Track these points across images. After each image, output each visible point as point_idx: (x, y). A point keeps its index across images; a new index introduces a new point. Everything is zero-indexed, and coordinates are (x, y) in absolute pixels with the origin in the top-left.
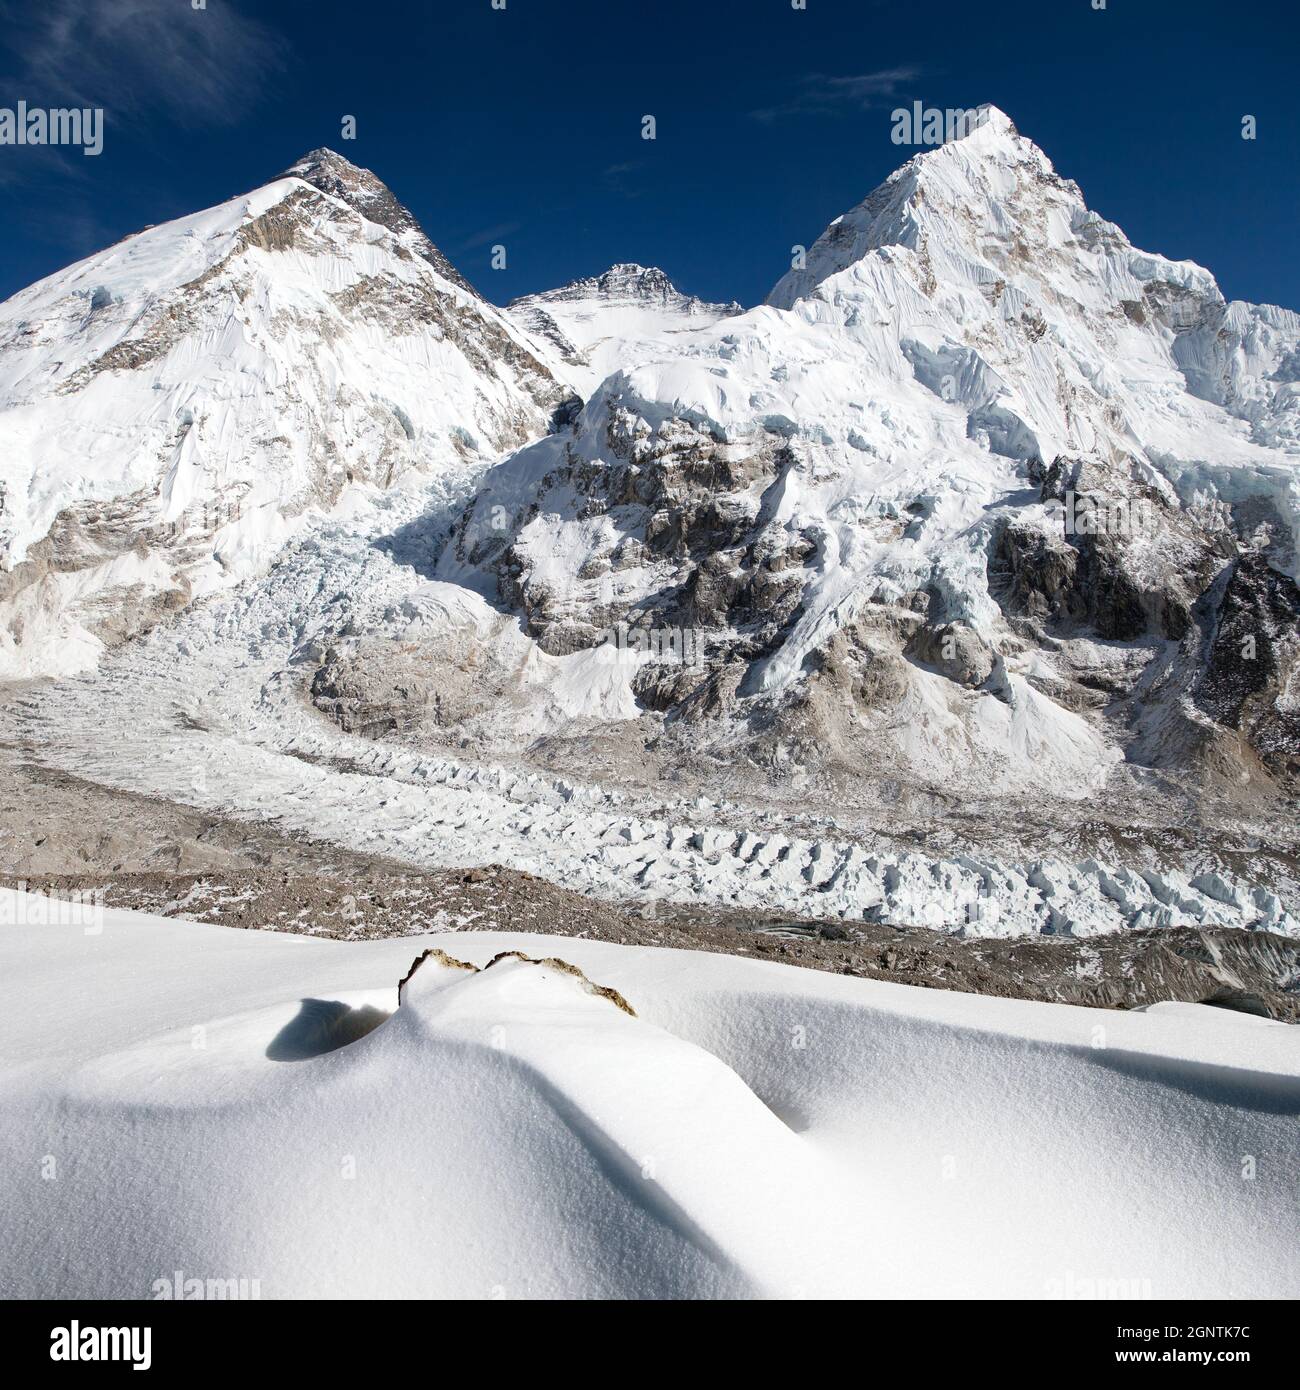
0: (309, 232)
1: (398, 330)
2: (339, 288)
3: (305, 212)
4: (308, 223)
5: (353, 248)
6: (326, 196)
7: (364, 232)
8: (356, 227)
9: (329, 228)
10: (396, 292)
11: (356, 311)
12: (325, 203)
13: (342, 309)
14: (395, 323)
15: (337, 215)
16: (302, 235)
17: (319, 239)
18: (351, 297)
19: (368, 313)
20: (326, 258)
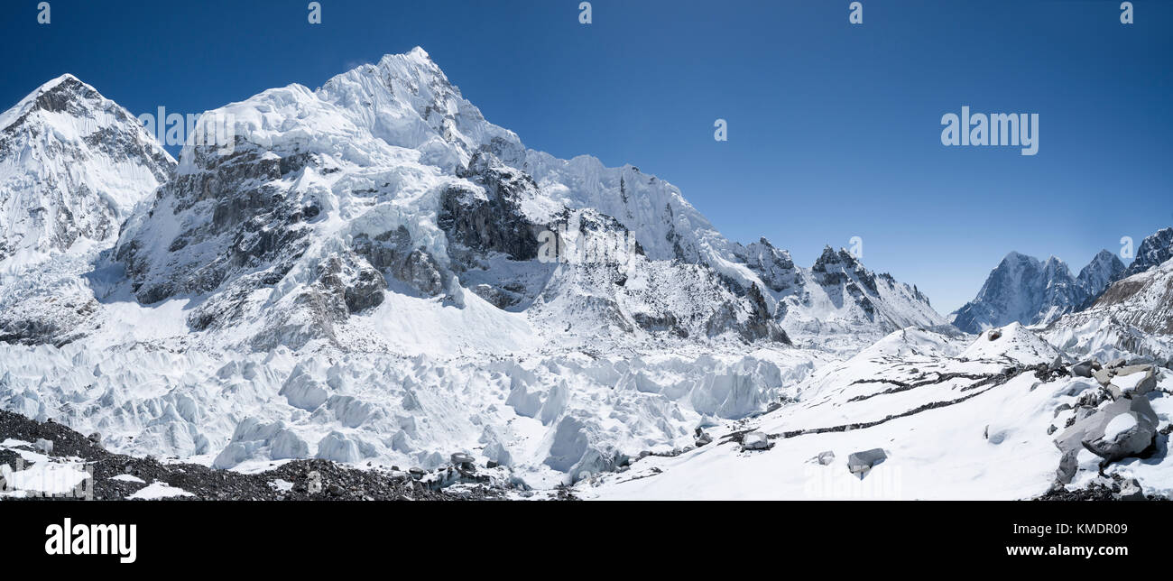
0: (74, 104)
1: (120, 158)
2: (88, 134)
3: (73, 92)
4: (74, 99)
5: (96, 113)
6: (84, 84)
7: (103, 104)
8: (99, 101)
9: (85, 102)
10: (118, 138)
11: (97, 149)
12: (82, 88)
13: (89, 146)
14: (117, 155)
15: (88, 95)
16: (71, 105)
17: (79, 108)
18: (96, 139)
19: (103, 149)
20: (82, 118)
